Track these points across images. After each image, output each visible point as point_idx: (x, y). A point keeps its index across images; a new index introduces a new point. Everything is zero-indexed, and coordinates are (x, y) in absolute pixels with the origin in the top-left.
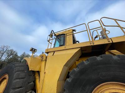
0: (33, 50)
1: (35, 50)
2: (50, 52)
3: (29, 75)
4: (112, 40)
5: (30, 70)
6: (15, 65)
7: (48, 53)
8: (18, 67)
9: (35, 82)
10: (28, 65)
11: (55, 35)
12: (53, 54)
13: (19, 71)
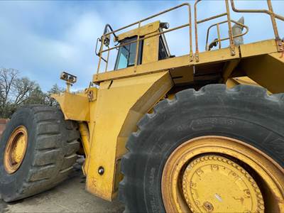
0: (69, 78)
1: (72, 77)
2: (103, 81)
3: (67, 129)
4: (240, 51)
5: (66, 118)
6: (34, 110)
7: (98, 83)
8: (42, 113)
9: (80, 140)
10: (61, 110)
11: (116, 38)
12: (110, 86)
13: (45, 121)
